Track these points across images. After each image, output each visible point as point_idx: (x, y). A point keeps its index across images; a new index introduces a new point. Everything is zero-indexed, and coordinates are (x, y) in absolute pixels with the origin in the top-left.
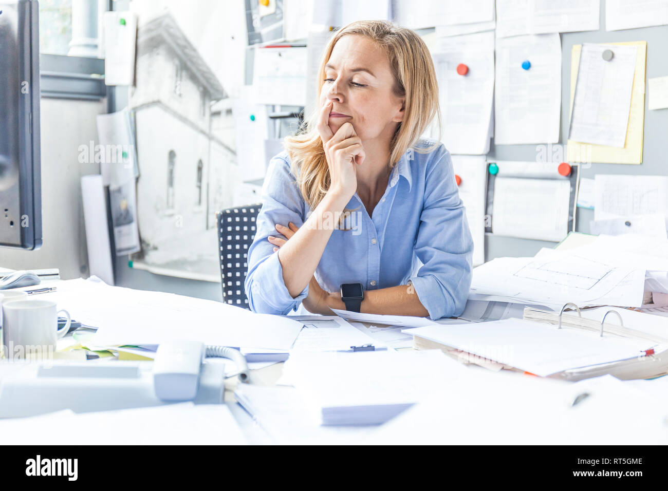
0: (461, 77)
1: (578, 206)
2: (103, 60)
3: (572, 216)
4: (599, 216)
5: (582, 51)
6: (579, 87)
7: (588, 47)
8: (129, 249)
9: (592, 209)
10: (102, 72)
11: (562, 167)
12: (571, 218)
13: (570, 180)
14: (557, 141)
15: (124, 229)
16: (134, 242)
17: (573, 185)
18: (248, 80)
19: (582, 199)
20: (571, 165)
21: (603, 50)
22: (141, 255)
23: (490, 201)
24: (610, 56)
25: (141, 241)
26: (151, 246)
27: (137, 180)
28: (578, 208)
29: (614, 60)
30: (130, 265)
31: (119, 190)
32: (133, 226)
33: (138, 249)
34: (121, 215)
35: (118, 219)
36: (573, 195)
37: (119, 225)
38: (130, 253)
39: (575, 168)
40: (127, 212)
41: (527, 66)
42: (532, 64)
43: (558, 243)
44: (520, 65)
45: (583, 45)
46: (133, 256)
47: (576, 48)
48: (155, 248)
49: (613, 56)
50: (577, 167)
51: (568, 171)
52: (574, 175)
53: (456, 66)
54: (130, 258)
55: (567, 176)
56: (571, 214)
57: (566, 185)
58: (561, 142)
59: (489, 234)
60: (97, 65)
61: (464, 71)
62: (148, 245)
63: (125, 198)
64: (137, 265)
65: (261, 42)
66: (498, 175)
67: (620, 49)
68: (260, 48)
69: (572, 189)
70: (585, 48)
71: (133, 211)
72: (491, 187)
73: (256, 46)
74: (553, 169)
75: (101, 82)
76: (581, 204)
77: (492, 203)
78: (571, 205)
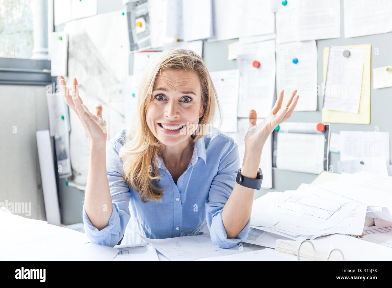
0: (256, 69)
1: (330, 151)
2: (50, 61)
3: (326, 157)
4: (344, 158)
5: (330, 51)
6: (329, 75)
7: (334, 49)
8: (66, 174)
9: (338, 153)
10: (50, 69)
11: (319, 126)
12: (325, 159)
13: (324, 134)
14: (315, 109)
15: (63, 162)
16: (68, 170)
17: (326, 138)
18: (131, 72)
19: (332, 147)
20: (325, 124)
21: (343, 50)
22: (72, 178)
23: (275, 147)
24: (348, 54)
25: (72, 169)
26: (78, 172)
27: (70, 133)
28: (330, 153)
29: (351, 56)
30: (67, 184)
31: (60, 139)
32: (68, 161)
33: (70, 174)
34: (61, 153)
35: (60, 156)
36: (326, 143)
37: (61, 159)
38: (66, 176)
39: (327, 127)
40: (65, 152)
41: (296, 61)
42: (299, 60)
43: (318, 175)
44: (291, 61)
45: (330, 48)
46: (68, 178)
47: (326, 49)
48: (80, 174)
49: (350, 54)
50: (328, 126)
51: (323, 128)
52: (327, 131)
53: (252, 62)
54: (66, 180)
55: (322, 131)
56: (325, 156)
57: (322, 137)
58: (318, 110)
59: (275, 168)
60: (46, 64)
61: (257, 65)
62: (76, 172)
63: (63, 143)
64: (71, 184)
65: (138, 49)
66: (280, 131)
67: (354, 49)
68: (138, 52)
69: (326, 140)
70: (331, 49)
71: (68, 152)
72: (275, 138)
73: (135, 51)
74: (313, 126)
75: (49, 74)
76: (332, 150)
77: (276, 149)
78: (325, 151)
